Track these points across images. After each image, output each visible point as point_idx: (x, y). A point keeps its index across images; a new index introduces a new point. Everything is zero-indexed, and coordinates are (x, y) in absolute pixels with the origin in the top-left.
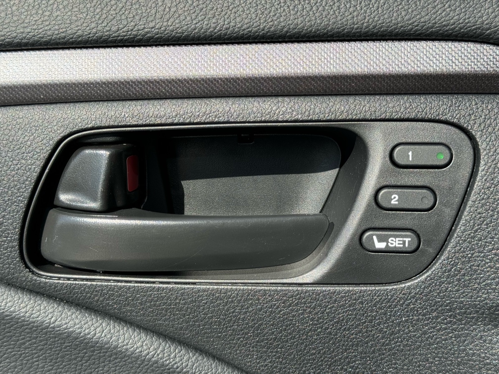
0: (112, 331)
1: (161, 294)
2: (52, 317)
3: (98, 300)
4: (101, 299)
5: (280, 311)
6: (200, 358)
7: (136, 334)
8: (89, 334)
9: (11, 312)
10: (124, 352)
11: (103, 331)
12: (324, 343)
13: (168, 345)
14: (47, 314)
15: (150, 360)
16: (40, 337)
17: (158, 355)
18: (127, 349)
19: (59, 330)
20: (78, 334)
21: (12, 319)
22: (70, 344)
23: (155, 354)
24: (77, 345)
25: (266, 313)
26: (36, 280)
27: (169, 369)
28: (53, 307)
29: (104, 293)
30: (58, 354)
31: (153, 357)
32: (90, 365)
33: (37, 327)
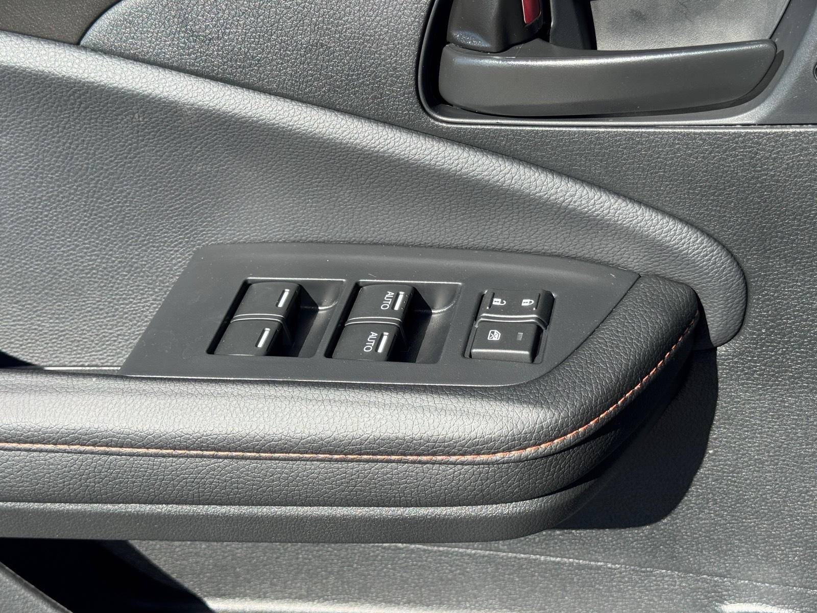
0: (523, 178)
1: (573, 138)
2: (458, 164)
3: (505, 145)
4: (508, 144)
5: (714, 157)
6: (624, 204)
7: (549, 180)
8: (498, 181)
9: (415, 160)
10: (537, 199)
11: (513, 177)
12: (771, 192)
13: (585, 192)
14: (452, 161)
15: (566, 208)
16: (448, 184)
17: (575, 202)
18: (540, 197)
19: (467, 178)
20: (486, 181)
21: (417, 167)
22: (480, 191)
23: (571, 202)
24: (487, 192)
25: (697, 158)
26: (437, 126)
27: (588, 217)
28: (457, 154)
29: (510, 138)
30: (469, 200)
31: (569, 205)
32: (503, 210)
33: (443, 174)
